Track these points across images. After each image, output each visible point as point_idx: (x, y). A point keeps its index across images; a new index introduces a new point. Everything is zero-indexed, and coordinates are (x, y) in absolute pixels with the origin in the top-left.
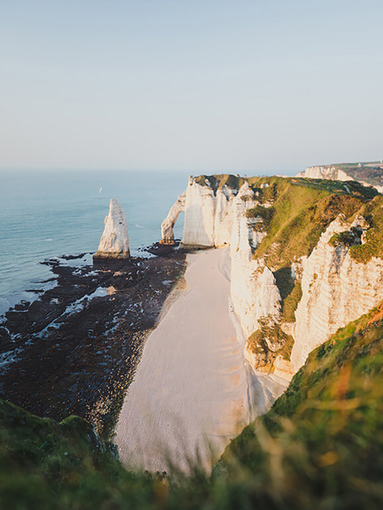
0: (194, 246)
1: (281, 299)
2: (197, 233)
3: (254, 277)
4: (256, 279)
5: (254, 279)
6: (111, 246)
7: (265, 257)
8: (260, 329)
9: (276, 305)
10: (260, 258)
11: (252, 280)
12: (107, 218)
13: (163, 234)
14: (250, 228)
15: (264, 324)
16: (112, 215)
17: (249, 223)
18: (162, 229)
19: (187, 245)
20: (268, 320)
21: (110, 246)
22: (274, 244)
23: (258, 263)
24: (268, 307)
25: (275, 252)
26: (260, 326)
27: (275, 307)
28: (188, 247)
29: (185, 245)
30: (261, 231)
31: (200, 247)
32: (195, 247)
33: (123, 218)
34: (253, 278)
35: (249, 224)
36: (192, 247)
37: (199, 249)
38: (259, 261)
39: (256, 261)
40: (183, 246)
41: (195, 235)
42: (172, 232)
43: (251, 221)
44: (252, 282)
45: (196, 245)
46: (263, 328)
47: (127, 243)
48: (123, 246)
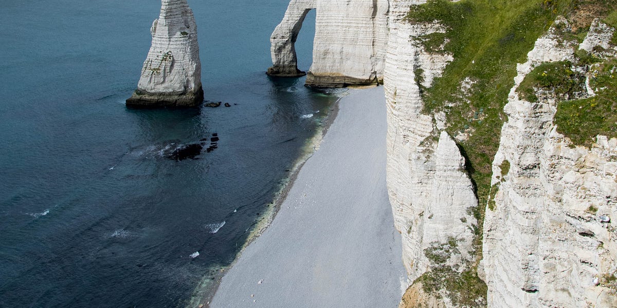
0: (333, 78)
1: (476, 205)
2: (341, 52)
3: (424, 152)
4: (428, 157)
5: (423, 158)
6: (164, 82)
7: (447, 107)
8: (430, 270)
9: (467, 216)
10: (438, 111)
11: (419, 158)
12: (156, 24)
13: (273, 54)
14: (416, 45)
15: (437, 259)
16: (166, 18)
17: (414, 34)
18: (273, 44)
19: (320, 77)
20: (447, 251)
21: (162, 80)
22: (467, 79)
23: (434, 120)
24: (449, 222)
25: (469, 98)
26: (429, 264)
27: (464, 220)
28: (322, 80)
29: (315, 77)
30: (441, 53)
31: (347, 81)
32: (337, 81)
33: (191, 24)
34: (422, 154)
35: (414, 38)
36: (331, 81)
37: (345, 85)
38: (436, 116)
39: (429, 117)
40: (313, 79)
41: (337, 57)
42: (293, 50)
43: (418, 30)
44: (419, 162)
45: (338, 77)
46: (436, 269)
47: (197, 74)
48: (188, 81)
